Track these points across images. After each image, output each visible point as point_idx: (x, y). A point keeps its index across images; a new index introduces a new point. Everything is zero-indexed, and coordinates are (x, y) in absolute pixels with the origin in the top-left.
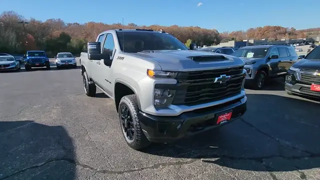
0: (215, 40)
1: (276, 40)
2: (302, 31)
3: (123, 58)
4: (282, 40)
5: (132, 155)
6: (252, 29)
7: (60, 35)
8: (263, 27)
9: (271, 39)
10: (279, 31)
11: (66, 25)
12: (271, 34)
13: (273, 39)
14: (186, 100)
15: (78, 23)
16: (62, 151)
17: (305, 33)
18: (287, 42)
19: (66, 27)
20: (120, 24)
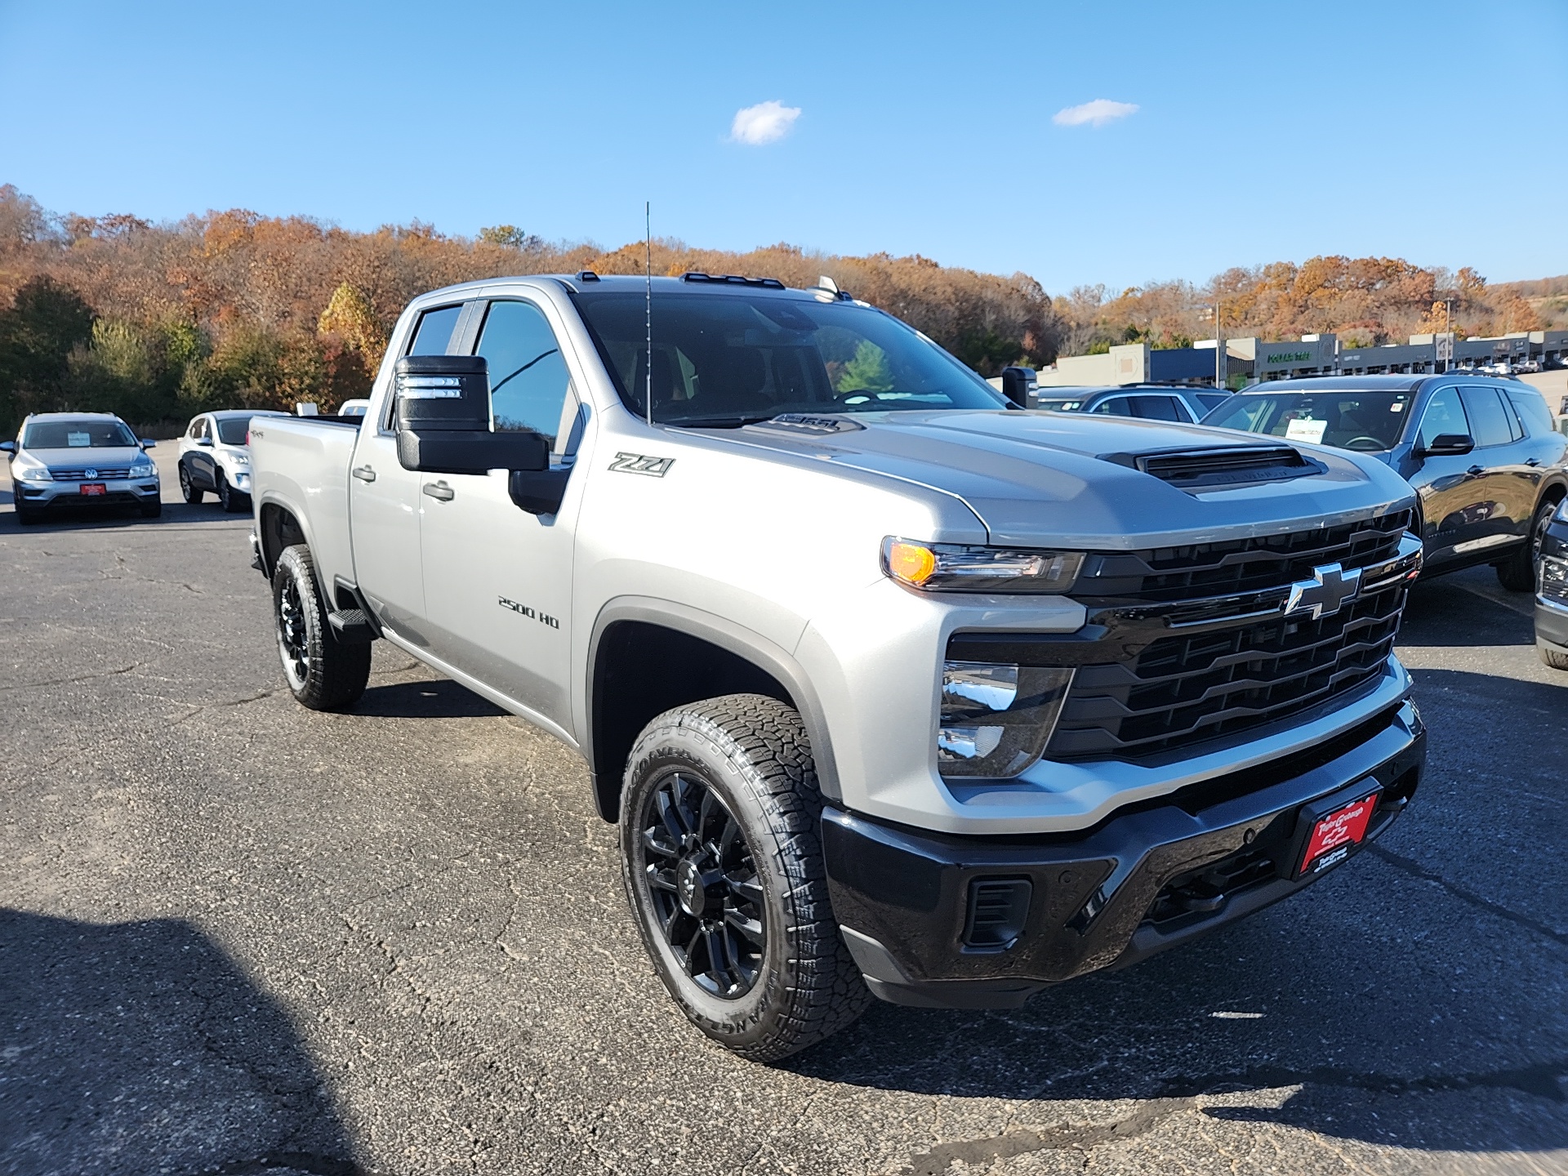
0: (1028, 342)
1: (1379, 339)
2: (1518, 292)
3: (666, 464)
4: (1415, 340)
5: (748, 1099)
6: (1238, 275)
7: (21, 298)
8: (1299, 264)
9: (1348, 335)
10: (1393, 289)
11: (59, 229)
12: (1349, 303)
13: (1365, 335)
14: (1128, 729)
15: (140, 216)
16: (256, 1105)
17: (1535, 304)
18: (1445, 354)
19: (55, 243)
20: (429, 231)
